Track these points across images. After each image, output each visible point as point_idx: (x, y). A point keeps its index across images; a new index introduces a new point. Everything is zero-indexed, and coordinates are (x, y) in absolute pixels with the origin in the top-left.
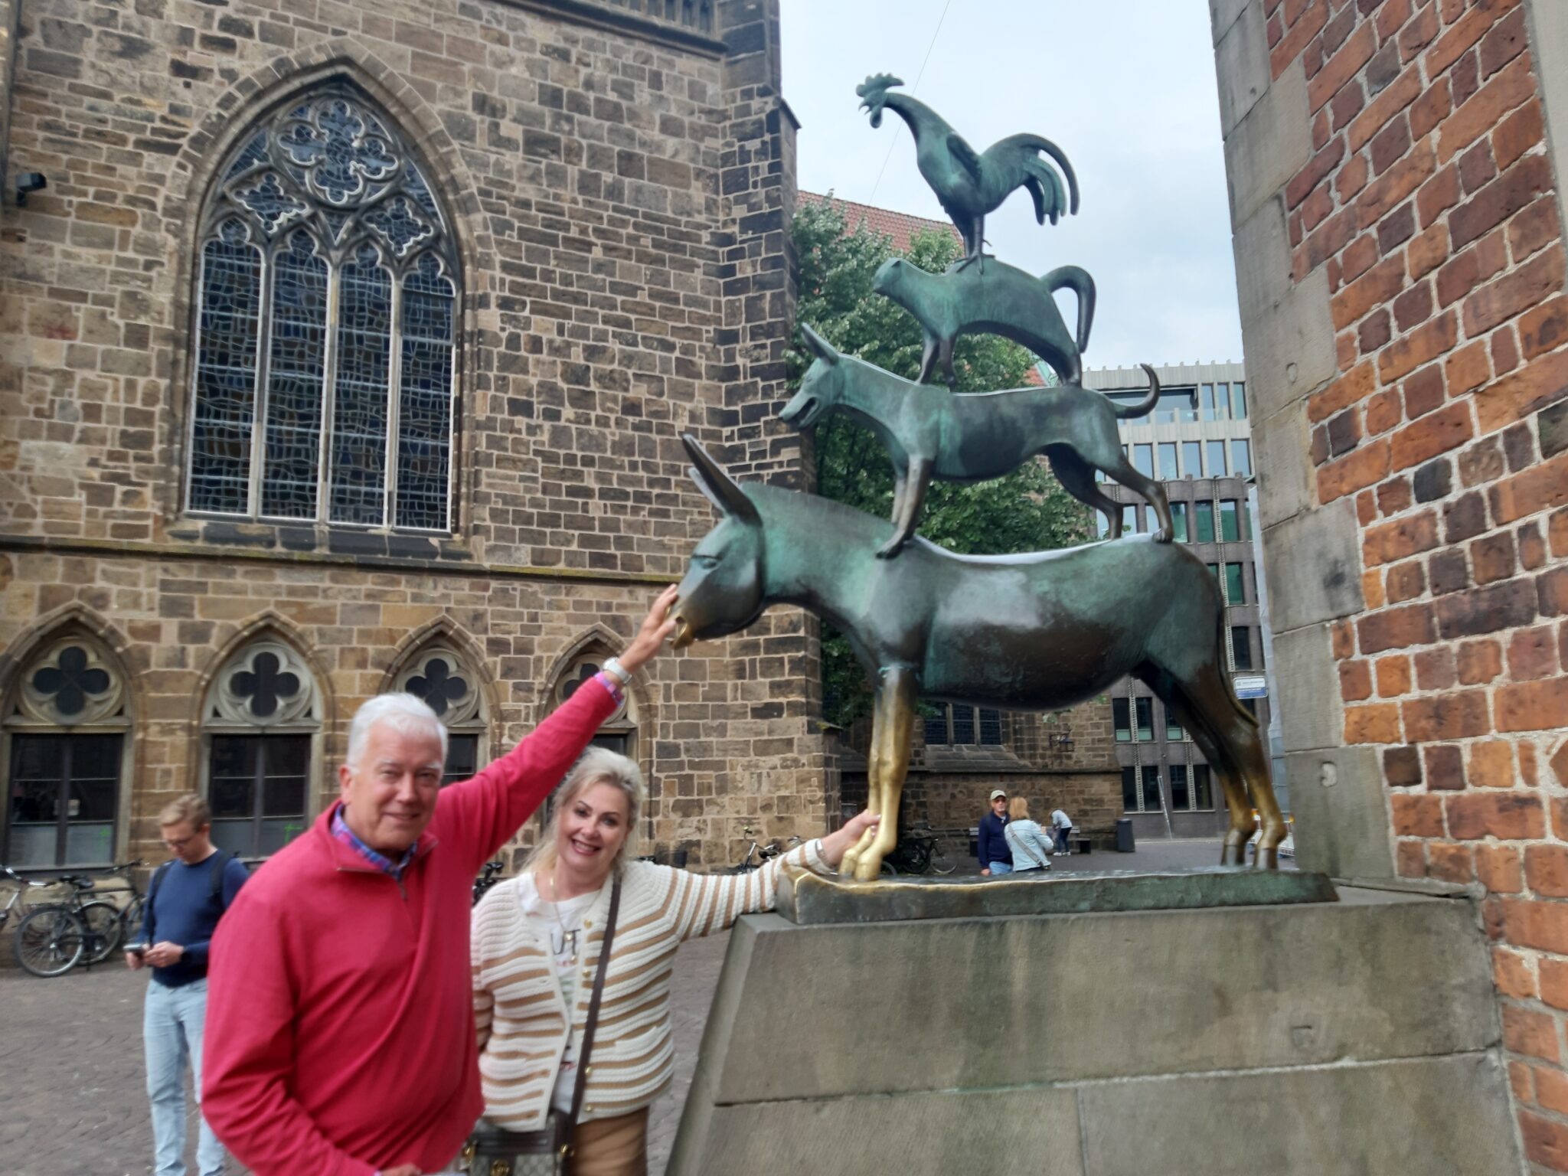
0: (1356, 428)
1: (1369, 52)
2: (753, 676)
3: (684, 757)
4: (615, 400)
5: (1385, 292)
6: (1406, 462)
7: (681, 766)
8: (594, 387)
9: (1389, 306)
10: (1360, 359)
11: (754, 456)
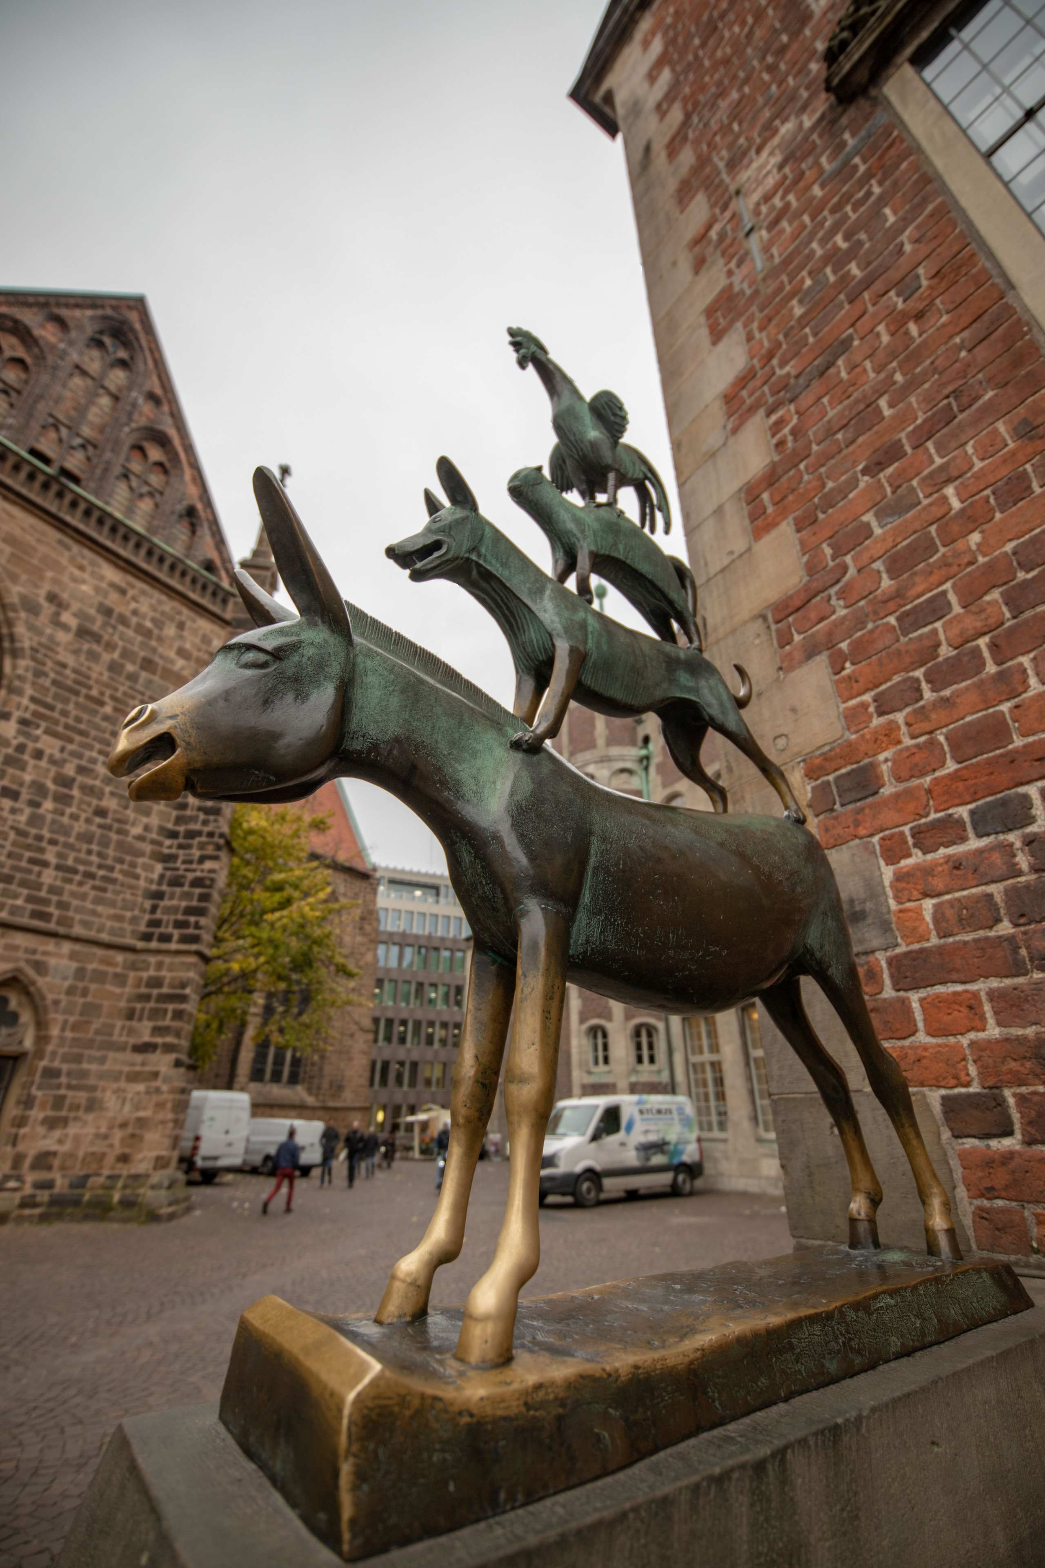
0: (879, 777)
1: (878, 498)
2: (140, 1019)
3: (63, 1080)
4: (89, 804)
5: (912, 663)
6: (957, 801)
7: (59, 1087)
8: (76, 792)
9: (919, 673)
10: (876, 721)
11: (184, 862)
